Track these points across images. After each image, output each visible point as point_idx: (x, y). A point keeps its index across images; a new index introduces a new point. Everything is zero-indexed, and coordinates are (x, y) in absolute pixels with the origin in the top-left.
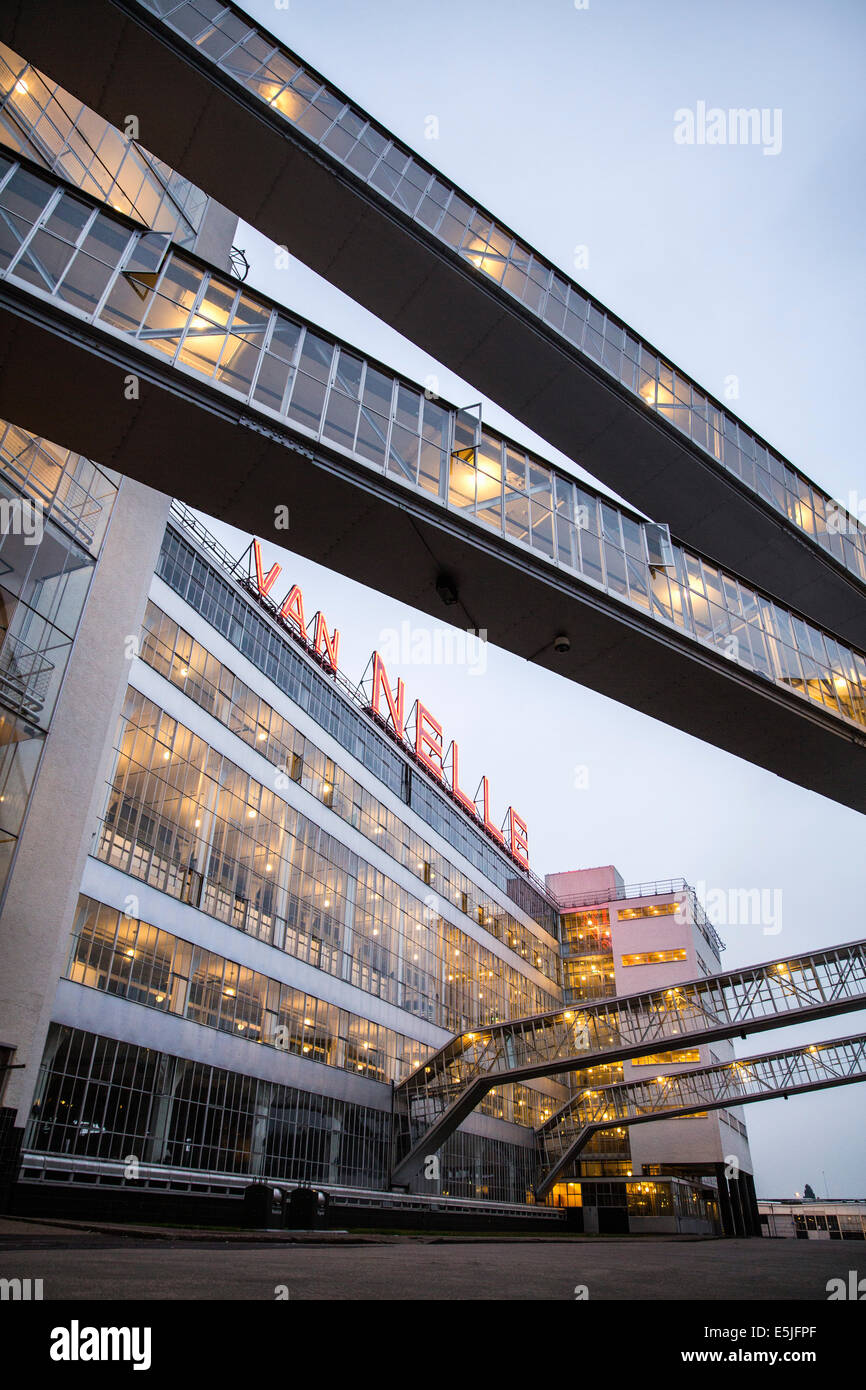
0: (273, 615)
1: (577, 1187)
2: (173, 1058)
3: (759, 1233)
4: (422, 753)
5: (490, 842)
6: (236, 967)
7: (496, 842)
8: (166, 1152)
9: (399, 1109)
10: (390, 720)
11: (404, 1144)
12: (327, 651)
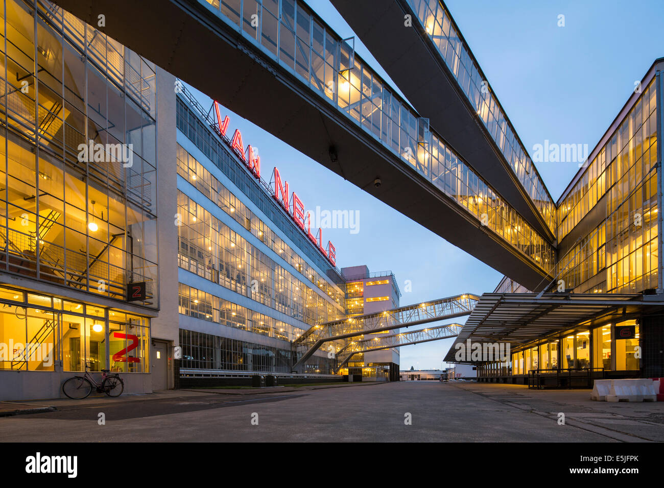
0: (229, 146)
1: (347, 370)
2: (218, 337)
3: (399, 380)
4: (296, 217)
5: (322, 256)
6: (235, 305)
7: (324, 255)
8: (221, 366)
9: (293, 349)
10: (283, 202)
11: (295, 359)
12: (255, 166)
